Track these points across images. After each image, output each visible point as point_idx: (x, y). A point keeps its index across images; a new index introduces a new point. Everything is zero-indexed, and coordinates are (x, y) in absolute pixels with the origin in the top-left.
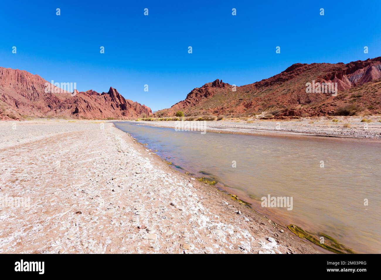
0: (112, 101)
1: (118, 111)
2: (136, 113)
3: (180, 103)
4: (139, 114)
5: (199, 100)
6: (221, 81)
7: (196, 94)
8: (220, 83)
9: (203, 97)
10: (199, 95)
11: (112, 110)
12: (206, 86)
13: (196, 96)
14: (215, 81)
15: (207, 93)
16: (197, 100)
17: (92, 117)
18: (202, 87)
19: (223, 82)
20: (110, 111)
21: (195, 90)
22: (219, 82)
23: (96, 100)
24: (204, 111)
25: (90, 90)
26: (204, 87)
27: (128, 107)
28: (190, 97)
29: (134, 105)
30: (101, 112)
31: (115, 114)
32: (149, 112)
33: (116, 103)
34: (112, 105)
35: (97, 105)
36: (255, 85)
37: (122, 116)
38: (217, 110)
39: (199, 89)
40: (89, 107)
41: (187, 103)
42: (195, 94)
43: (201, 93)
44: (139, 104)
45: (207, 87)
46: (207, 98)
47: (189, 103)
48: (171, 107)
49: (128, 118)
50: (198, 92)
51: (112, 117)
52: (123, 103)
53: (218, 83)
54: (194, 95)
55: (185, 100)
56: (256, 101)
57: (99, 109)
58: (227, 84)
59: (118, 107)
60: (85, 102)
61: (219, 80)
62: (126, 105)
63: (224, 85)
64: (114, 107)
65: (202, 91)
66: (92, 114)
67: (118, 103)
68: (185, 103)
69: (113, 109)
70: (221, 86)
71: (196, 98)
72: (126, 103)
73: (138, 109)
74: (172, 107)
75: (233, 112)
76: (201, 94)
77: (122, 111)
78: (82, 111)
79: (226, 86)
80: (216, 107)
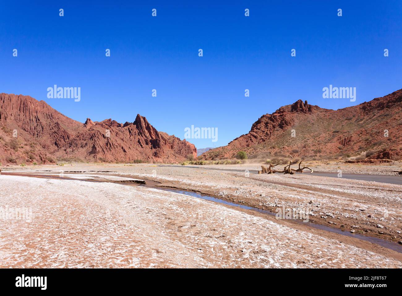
0: (139, 135)
1: (148, 150)
2: (173, 152)
3: (241, 139)
4: (177, 154)
5: (270, 133)
6: (306, 102)
7: (266, 124)
8: (305, 106)
9: (277, 128)
10: (270, 126)
11: (140, 149)
12: (282, 110)
13: (266, 126)
14: (296, 104)
15: (283, 122)
16: (267, 133)
17: (113, 159)
18: (275, 113)
19: (308, 103)
20: (137, 149)
21: (265, 118)
22: (303, 105)
23: (117, 133)
24: (277, 150)
25: (108, 119)
26: (279, 113)
27: (162, 143)
28: (257, 129)
29: (170, 141)
30: (124, 151)
31: (144, 154)
32: (193, 152)
33: (145, 138)
34: (139, 142)
35: (119, 141)
36: (361, 107)
37: (154, 157)
38: (298, 149)
39: (270, 116)
40: (109, 144)
41: (253, 138)
42: (264, 123)
43: (274, 122)
44: (178, 139)
45: (282, 112)
46: (283, 129)
47: (256, 137)
48: (227, 144)
49: (161, 161)
50: (269, 121)
51: (139, 159)
52: (154, 138)
53: (301, 106)
54: (262, 126)
55: (249, 133)
56: (359, 135)
57: (122, 148)
58: (316, 107)
59: (147, 144)
60: (104, 138)
61: (302, 102)
62: (159, 141)
63: (310, 108)
64: (142, 144)
65: (276, 119)
66: (113, 155)
67: (148, 138)
68: (249, 138)
69: (140, 146)
70: (306, 110)
71: (266, 129)
72: (159, 138)
73: (176, 147)
74: (229, 144)
75: (320, 152)
76: (274, 124)
77: (154, 150)
78: (101, 150)
79: (313, 110)
80: (295, 145)
